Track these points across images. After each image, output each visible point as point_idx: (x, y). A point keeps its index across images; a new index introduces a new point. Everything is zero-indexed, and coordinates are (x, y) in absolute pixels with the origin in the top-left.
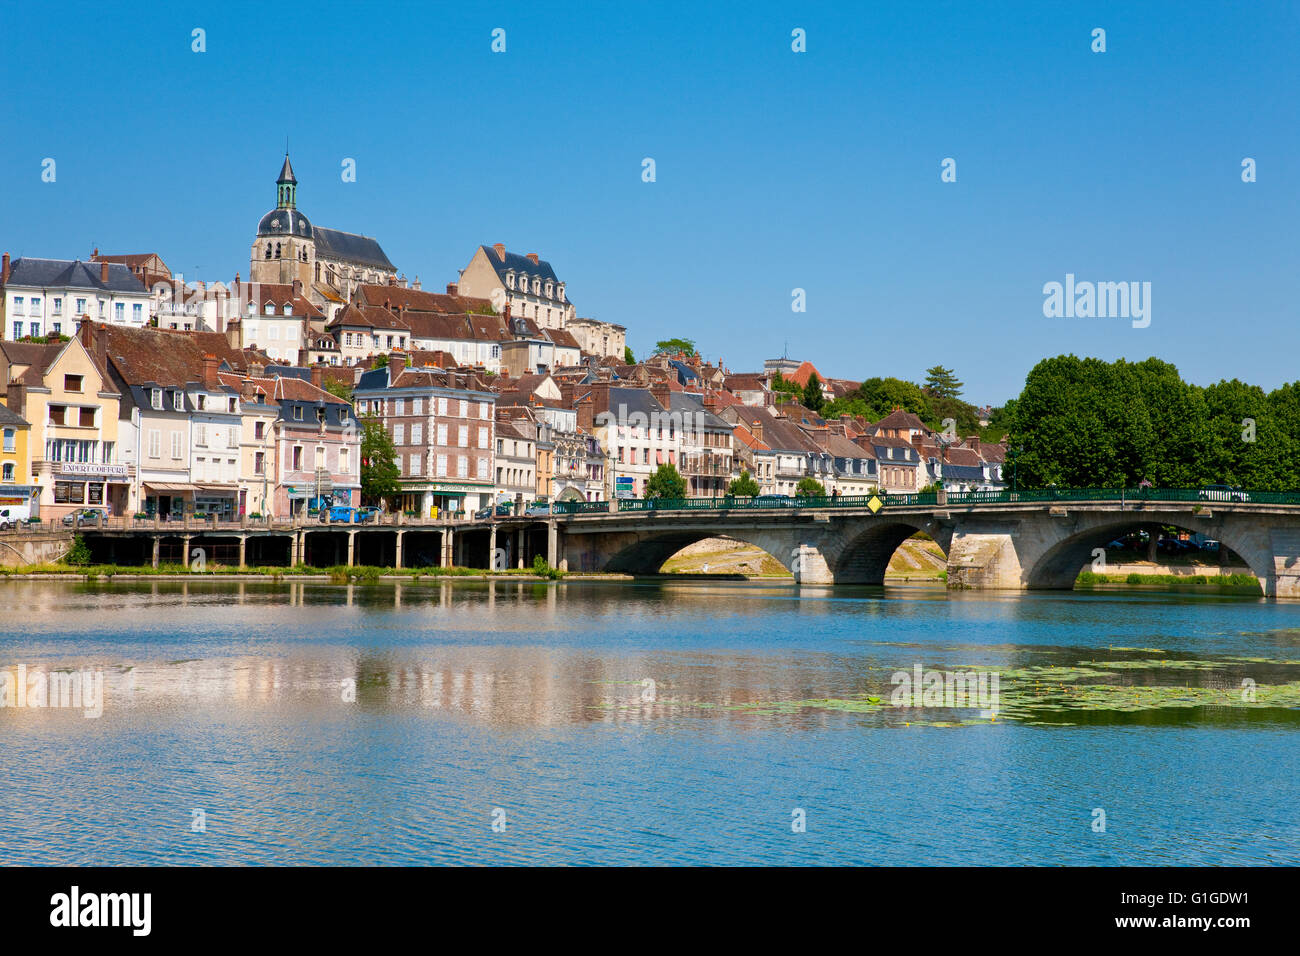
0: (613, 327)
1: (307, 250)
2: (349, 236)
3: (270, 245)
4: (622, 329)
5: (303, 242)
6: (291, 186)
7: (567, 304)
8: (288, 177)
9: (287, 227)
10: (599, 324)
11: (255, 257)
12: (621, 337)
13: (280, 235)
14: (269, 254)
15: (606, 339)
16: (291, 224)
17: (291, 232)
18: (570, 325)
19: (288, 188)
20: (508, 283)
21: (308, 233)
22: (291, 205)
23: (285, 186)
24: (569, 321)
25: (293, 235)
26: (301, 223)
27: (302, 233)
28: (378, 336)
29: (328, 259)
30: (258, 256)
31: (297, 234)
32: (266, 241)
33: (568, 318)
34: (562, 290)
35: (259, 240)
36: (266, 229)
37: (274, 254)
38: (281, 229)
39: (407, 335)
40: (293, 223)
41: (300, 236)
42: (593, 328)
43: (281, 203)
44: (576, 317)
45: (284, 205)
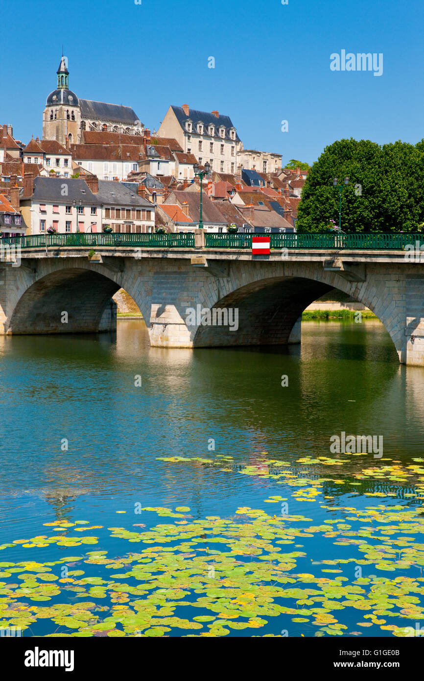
0: (271, 155)
1: (75, 114)
2: (111, 105)
3: (52, 111)
4: (279, 156)
5: (71, 109)
6: (64, 75)
7: (238, 141)
8: (62, 69)
9: (60, 100)
10: (260, 153)
11: (44, 119)
12: (278, 161)
13: (57, 105)
14: (52, 118)
15: (265, 162)
16: (62, 98)
17: (62, 103)
18: (240, 154)
19: (62, 76)
20: (187, 128)
21: (75, 103)
22: (64, 87)
23: (61, 75)
24: (239, 152)
25: (63, 105)
26: (70, 97)
27: (70, 104)
28: (49, 159)
29: (91, 119)
30: (46, 118)
31: (67, 103)
32: (50, 109)
33: (238, 150)
34: (233, 133)
35: (47, 108)
36: (51, 102)
37: (54, 116)
38: (57, 101)
39: (70, 158)
40: (64, 98)
41: (69, 105)
42: (254, 155)
43: (59, 86)
44: (243, 149)
45: (60, 87)
